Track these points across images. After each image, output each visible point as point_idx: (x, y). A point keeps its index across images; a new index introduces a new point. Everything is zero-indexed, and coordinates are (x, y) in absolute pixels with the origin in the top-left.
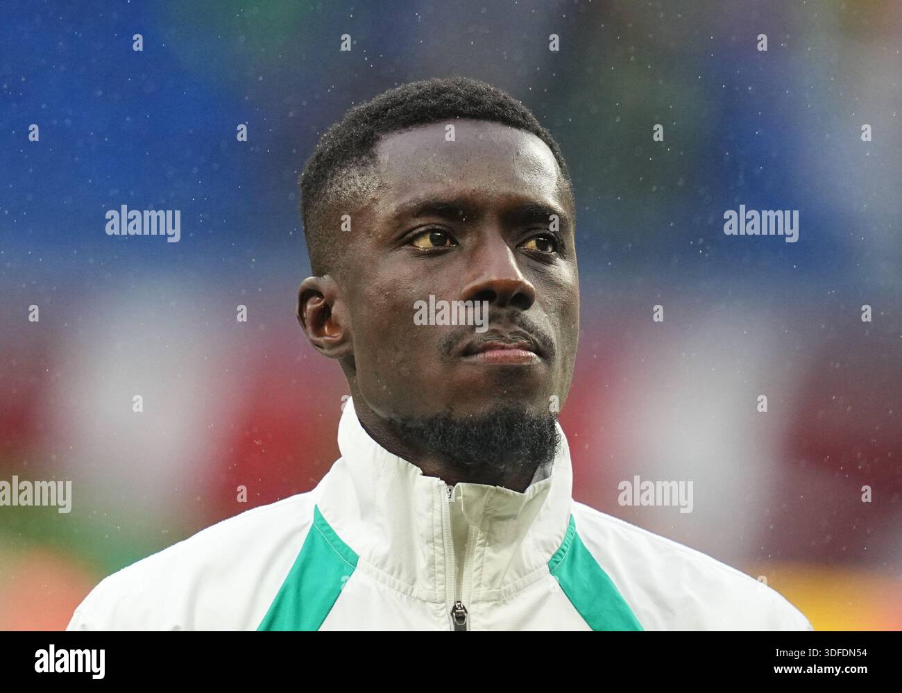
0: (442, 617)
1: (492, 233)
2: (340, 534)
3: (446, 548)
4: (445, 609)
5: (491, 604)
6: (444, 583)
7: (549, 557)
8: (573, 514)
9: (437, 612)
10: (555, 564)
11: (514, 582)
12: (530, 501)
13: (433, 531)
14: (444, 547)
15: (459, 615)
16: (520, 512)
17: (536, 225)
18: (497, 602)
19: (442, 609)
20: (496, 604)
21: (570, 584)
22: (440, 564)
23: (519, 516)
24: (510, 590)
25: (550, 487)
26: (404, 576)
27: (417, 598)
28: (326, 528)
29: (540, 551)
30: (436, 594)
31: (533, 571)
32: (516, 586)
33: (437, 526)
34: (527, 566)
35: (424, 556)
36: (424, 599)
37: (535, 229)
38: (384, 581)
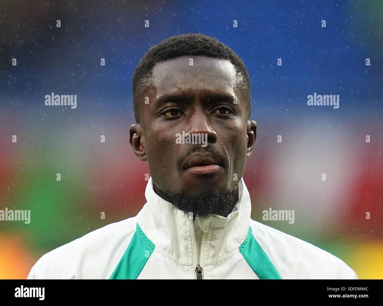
0: (191, 272)
1: (198, 109)
2: (147, 235)
3: (192, 241)
4: (193, 269)
5: (213, 266)
6: (192, 257)
7: (239, 245)
8: (251, 226)
9: (189, 270)
10: (242, 248)
11: (224, 256)
12: (230, 221)
13: (186, 234)
14: (191, 241)
15: (199, 271)
16: (225, 225)
17: (222, 103)
18: (216, 265)
19: (191, 269)
20: (215, 266)
21: (249, 257)
22: (190, 248)
23: (225, 227)
24: (222, 260)
25: (239, 214)
26: (174, 254)
27: (180, 264)
28: (141, 233)
29: (236, 243)
30: (188, 262)
31: (232, 251)
32: (224, 258)
33: (188, 232)
34: (229, 249)
35: (183, 245)
36: (184, 264)
37: (221, 105)
38: (166, 256)
